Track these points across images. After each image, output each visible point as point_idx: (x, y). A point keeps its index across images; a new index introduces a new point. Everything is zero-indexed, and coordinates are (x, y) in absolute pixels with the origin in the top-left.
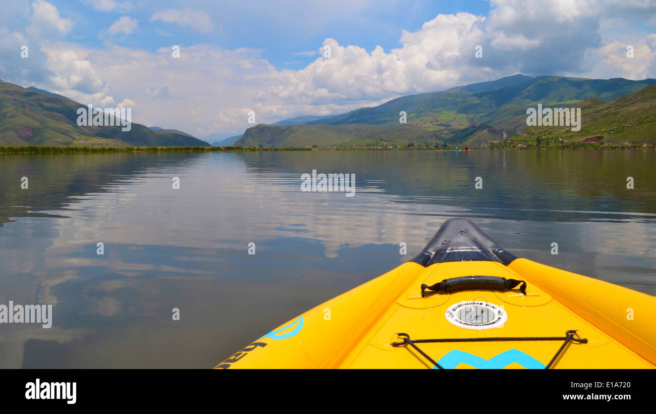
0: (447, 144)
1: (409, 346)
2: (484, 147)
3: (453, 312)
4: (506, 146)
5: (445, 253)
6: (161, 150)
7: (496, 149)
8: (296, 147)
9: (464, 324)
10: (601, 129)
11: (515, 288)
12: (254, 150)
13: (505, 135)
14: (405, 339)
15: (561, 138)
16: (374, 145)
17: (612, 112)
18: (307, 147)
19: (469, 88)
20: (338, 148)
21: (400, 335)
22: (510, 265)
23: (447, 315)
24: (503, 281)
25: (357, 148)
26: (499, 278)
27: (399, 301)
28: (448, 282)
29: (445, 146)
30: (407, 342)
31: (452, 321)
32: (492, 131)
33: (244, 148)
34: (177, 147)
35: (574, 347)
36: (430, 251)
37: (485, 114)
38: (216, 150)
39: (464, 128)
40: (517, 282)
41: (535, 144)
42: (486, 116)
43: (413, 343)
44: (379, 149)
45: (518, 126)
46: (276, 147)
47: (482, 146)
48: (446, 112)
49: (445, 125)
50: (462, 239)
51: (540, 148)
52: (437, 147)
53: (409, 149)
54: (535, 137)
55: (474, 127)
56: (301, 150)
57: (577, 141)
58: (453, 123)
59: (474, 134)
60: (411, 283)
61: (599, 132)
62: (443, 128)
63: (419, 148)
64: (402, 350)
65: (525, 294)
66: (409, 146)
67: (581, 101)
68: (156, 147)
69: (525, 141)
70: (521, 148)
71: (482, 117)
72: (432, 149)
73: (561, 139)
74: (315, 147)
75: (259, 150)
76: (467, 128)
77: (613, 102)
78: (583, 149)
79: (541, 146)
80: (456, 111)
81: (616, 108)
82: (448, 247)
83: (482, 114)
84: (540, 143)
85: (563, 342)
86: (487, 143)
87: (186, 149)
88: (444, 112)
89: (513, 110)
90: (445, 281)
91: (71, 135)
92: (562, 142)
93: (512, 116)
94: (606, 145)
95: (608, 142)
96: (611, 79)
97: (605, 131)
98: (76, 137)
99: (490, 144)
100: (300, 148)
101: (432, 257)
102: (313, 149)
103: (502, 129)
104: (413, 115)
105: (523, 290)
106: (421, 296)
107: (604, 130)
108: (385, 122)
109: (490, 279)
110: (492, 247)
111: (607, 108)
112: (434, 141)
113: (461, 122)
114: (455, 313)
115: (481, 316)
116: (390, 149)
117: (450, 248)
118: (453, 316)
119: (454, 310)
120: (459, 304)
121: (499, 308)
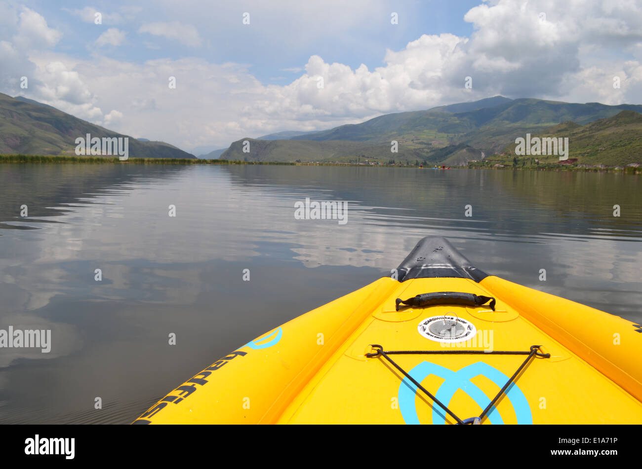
0: (427, 162)
1: (382, 357)
2: (463, 166)
3: (425, 326)
4: (484, 165)
5: (420, 269)
6: (149, 161)
7: (474, 168)
8: (280, 161)
9: (435, 337)
10: (576, 151)
11: (485, 304)
12: (239, 163)
13: (483, 155)
14: (378, 350)
15: (537, 159)
16: (356, 161)
17: (587, 135)
18: (291, 162)
19: (450, 108)
20: (321, 163)
21: (374, 346)
22: (481, 282)
23: (419, 328)
24: (474, 297)
25: (340, 163)
26: (470, 294)
27: (374, 314)
28: (422, 296)
29: (425, 164)
30: (380, 353)
32: (472, 151)
33: (229, 161)
34: (164, 159)
35: (537, 361)
36: (406, 267)
37: (465, 133)
38: (202, 162)
39: (444, 147)
40: (488, 299)
41: (512, 164)
42: (466, 136)
43: (385, 354)
44: (361, 165)
45: (495, 147)
46: (261, 161)
47: (461, 165)
48: (427, 131)
49: (425, 144)
50: (436, 256)
51: (517, 168)
52: (417, 164)
53: (390, 166)
54: (512, 158)
55: (454, 146)
56: (286, 164)
57: (552, 162)
58: (433, 142)
59: (454, 153)
60: (387, 297)
61: (573, 155)
62: (423, 146)
63: (400, 165)
64: (375, 360)
65: (494, 310)
66: (391, 162)
67: (557, 124)
68: (143, 158)
69: (502, 161)
70: (499, 168)
71: (462, 136)
72: (412, 167)
73: (536, 161)
74: (298, 161)
75: (244, 163)
76: (446, 147)
77: (588, 126)
78: (557, 170)
79: (517, 166)
80: (437, 130)
81: (591, 132)
82: (423, 263)
83: (462, 134)
84: (516, 164)
85: (527, 356)
86: (465, 162)
87: (173, 161)
88: (425, 131)
89: (492, 130)
90: (419, 296)
91: (59, 145)
92: (538, 163)
93: (491, 136)
94: (579, 167)
95: (581, 164)
96: (587, 104)
97: (580, 154)
98: (64, 147)
99: (469, 163)
100: (284, 162)
101: (407, 272)
102: (297, 163)
103: (481, 149)
104: (395, 133)
105: (492, 306)
106: (395, 310)
107: (578, 152)
108: (367, 139)
109: (461, 295)
110: (465, 264)
111: (583, 132)
112: (415, 159)
113: (441, 141)
114: (427, 327)
116: (372, 166)
117: (424, 265)
118: (424, 330)
119: (426, 324)
120: (431, 318)
121: (469, 323)
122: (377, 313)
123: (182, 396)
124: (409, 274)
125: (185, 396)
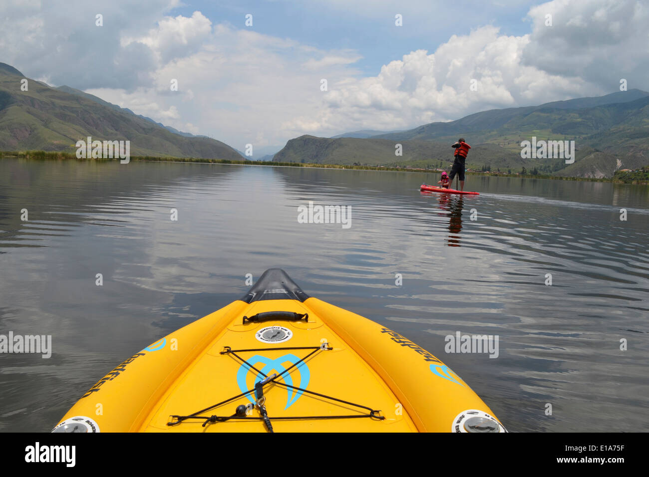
1: (231, 354)
3: (260, 333)
5: (263, 294)
9: (266, 340)
11: (303, 318)
14: (228, 350)
21: (225, 347)
22: (305, 302)
23: (257, 335)
24: (294, 315)
26: (292, 313)
27: (228, 327)
28: (260, 315)
30: (229, 351)
31: (259, 339)
35: (324, 353)
36: (253, 292)
40: (303, 316)
43: (233, 352)
50: (276, 284)
60: (238, 315)
64: (226, 356)
65: (307, 322)
82: (265, 290)
90: (258, 314)
101: (254, 296)
105: (306, 320)
106: (242, 323)
109: (287, 313)
110: (295, 289)
114: (262, 334)
115: (277, 335)
117: (266, 291)
118: (260, 336)
119: (261, 332)
120: (265, 328)
121: (289, 331)
122: (230, 327)
123: (113, 377)
124: (255, 297)
125: (115, 377)
